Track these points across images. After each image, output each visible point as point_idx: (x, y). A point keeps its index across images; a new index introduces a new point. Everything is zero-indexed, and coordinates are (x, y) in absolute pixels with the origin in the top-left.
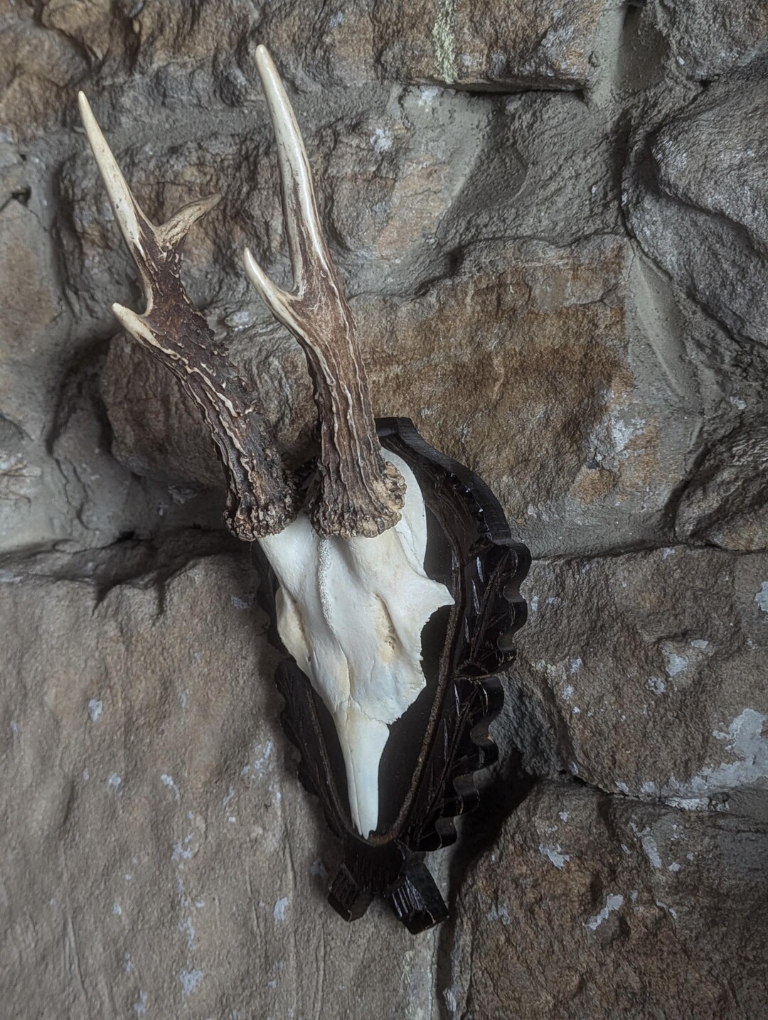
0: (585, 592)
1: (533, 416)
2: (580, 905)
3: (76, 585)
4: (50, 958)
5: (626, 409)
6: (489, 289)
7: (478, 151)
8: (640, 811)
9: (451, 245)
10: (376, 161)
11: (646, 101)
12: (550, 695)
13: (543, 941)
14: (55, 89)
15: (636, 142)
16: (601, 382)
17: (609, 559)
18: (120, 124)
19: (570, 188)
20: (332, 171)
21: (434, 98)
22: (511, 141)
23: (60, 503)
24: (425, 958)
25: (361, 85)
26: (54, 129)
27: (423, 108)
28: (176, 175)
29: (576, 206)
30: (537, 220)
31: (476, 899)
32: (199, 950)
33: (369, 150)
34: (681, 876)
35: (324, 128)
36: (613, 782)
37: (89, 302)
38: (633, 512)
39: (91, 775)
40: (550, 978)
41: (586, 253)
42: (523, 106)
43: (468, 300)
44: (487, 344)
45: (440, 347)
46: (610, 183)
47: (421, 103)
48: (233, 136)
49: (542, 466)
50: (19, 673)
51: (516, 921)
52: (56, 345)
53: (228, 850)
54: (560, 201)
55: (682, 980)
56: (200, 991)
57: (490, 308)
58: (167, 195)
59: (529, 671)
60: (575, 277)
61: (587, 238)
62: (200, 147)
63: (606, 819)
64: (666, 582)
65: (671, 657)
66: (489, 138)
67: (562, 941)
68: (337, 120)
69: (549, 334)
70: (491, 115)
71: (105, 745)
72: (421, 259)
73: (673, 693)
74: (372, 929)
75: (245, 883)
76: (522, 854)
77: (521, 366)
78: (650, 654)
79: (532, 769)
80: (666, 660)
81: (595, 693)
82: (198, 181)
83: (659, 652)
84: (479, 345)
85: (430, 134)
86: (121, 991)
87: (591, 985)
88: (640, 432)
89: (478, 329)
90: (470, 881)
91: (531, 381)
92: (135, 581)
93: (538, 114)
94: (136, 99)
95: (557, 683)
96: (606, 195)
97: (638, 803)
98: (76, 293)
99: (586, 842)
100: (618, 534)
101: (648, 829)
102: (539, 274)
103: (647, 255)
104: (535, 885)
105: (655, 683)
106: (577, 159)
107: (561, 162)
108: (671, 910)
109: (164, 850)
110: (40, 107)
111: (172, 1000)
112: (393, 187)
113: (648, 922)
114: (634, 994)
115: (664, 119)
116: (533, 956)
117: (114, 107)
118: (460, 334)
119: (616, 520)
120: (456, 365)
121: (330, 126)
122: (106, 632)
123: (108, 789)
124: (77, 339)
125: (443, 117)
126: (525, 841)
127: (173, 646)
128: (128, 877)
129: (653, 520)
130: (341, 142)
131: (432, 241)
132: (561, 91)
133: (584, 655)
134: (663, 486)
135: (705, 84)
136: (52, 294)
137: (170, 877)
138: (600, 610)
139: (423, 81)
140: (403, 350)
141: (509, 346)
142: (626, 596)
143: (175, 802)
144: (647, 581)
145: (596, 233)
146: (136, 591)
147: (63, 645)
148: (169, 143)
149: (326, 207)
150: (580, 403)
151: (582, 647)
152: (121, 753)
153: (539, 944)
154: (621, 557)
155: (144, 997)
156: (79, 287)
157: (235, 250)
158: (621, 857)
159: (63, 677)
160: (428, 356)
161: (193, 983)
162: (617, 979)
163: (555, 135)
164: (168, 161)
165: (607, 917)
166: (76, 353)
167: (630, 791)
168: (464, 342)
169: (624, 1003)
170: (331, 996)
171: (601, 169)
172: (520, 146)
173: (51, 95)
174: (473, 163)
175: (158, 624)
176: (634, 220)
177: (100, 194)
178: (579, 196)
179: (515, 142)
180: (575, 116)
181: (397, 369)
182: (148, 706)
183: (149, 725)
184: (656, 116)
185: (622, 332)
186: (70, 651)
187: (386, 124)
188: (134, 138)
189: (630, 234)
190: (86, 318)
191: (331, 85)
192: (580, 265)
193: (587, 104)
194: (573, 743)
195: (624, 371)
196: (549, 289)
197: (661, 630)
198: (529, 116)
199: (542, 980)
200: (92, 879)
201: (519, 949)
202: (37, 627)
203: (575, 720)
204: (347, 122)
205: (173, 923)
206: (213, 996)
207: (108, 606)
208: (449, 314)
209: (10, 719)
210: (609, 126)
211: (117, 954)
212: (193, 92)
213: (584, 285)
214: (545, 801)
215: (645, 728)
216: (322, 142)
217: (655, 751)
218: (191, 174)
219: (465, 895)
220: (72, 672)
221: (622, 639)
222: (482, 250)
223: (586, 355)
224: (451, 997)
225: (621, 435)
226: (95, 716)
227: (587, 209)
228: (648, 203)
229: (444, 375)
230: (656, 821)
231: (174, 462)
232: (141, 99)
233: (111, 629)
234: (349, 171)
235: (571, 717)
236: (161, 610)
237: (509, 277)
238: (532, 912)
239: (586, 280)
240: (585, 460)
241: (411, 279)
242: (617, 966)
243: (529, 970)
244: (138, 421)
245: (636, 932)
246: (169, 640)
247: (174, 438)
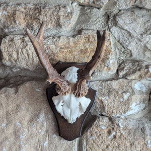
0: (107, 86)
2: (107, 134)
6: (87, 37)
8: (118, 119)
9: (77, 29)
10: (68, 13)
11: (110, 11)
12: (102, 102)
16: (108, 54)
17: (111, 81)
19: (98, 23)
20: (59, 14)
21: (76, 4)
22: (86, 14)
24: (76, 147)
28: (19, 9)
29: (100, 26)
30: (93, 27)
31: (87, 136)
33: (66, 11)
34: (123, 128)
35: (57, 6)
36: (111, 115)
38: (111, 74)
40: (102, 147)
42: (88, 8)
43: (83, 39)
44: (87, 46)
45: (78, 46)
46: (106, 23)
47: (74, 5)
48: (33, 4)
51: (96, 139)
53: (33, 135)
54: (97, 25)
55: (125, 143)
57: (87, 41)
58: (17, 13)
59: (98, 99)
62: (25, 5)
64: (120, 84)
65: (124, 95)
67: (104, 140)
68: (59, 5)
72: (72, 31)
73: (124, 101)
75: (37, 140)
76: (97, 128)
79: (93, 114)
81: (110, 102)
83: (122, 95)
84: (85, 46)
87: (109, 147)
89: (85, 44)
90: (86, 134)
93: (91, 10)
95: (104, 101)
96: (105, 25)
99: (108, 125)
100: (108, 77)
101: (119, 121)
103: (113, 35)
104: (99, 133)
105: (121, 99)
106: (99, 18)
107: (97, 18)
108: (123, 133)
112: (71, 18)
113: (119, 135)
114: (117, 147)
116: (99, 144)
118: (82, 44)
119: (108, 75)
120: (81, 49)
123: (2, 127)
126: (97, 126)
128: (7, 143)
130: (61, 9)
131: (73, 28)
132: (95, 7)
134: (115, 70)
135: (120, 10)
137: (19, 142)
138: (110, 89)
140: (71, 46)
141: (91, 47)
142: (114, 87)
143: (20, 128)
144: (117, 84)
148: (16, 3)
149: (57, 20)
151: (108, 95)
152: (5, 119)
153: (100, 142)
158: (114, 126)
162: (114, 145)
163: (95, 14)
164: (17, 6)
165: (112, 136)
167: (114, 116)
168: (82, 46)
171: (103, 21)
172: (88, 15)
174: (78, 16)
175: (16, 94)
176: (111, 29)
178: (100, 24)
180: (98, 12)
181: (69, 49)
183: (14, 114)
184: (113, 14)
185: (111, 46)
187: (69, 7)
189: (110, 31)
193: (100, 10)
197: (121, 92)
198: (89, 10)
199: (100, 147)
201: (96, 143)
204: (62, 6)
208: (79, 41)
214: (101, 119)
215: (118, 106)
216: (56, 8)
218: (23, 10)
219: (84, 136)
221: (115, 93)
225: (111, 62)
227: (102, 26)
228: (114, 27)
234: (62, 14)
235: (106, 106)
236: (17, 91)
237: (91, 36)
238: (99, 137)
240: (106, 66)
241: (70, 34)
242: (114, 143)
243: (98, 146)
244: (10, 56)
245: (117, 137)
246: (19, 97)
247: (20, 59)
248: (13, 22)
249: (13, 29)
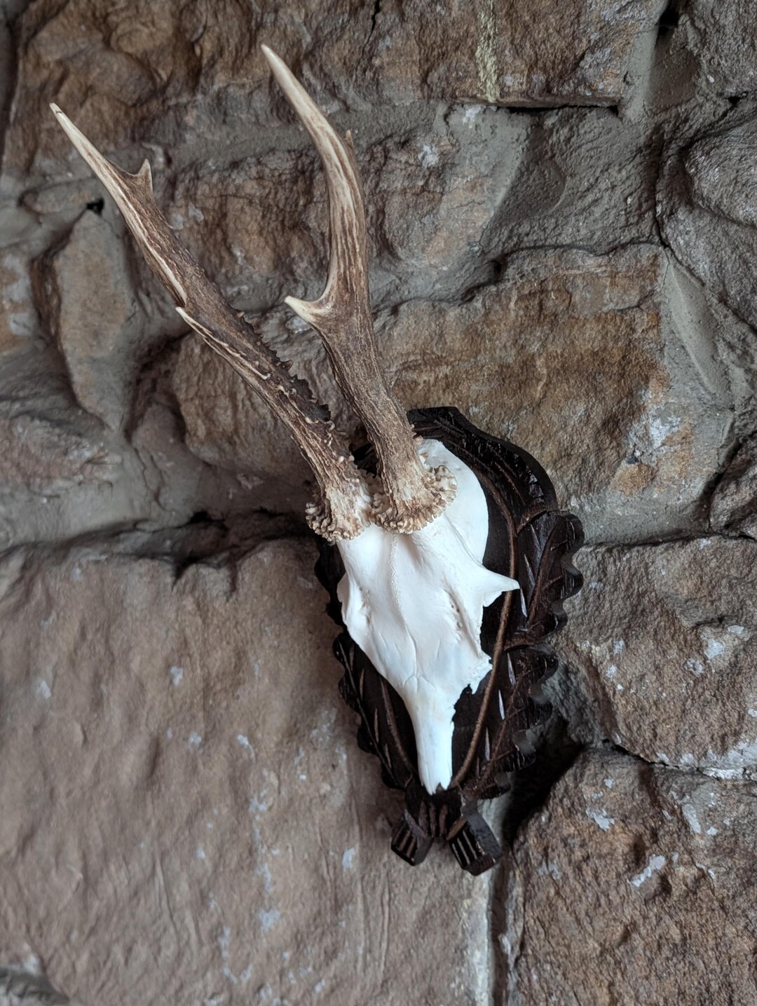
0: (626, 578)
1: (574, 413)
2: (625, 863)
3: (156, 563)
4: (141, 894)
5: (663, 408)
6: (532, 295)
7: (517, 163)
8: (681, 780)
9: (495, 253)
10: (424, 176)
11: (678, 116)
12: (595, 673)
13: (590, 895)
14: (123, 108)
15: (669, 157)
16: (639, 383)
17: (648, 548)
18: (185, 141)
19: (606, 198)
20: (383, 185)
21: (477, 115)
22: (550, 154)
23: (139, 486)
24: (481, 905)
25: (408, 104)
26: (124, 145)
27: (467, 125)
28: (238, 188)
29: (612, 217)
30: (575, 229)
31: (527, 854)
32: (275, 892)
33: (417, 166)
34: (719, 839)
35: (375, 144)
36: (654, 752)
37: (160, 303)
38: (669, 503)
39: (174, 733)
40: (597, 928)
41: (624, 261)
42: (560, 120)
43: (512, 305)
44: (530, 346)
45: (486, 349)
46: (645, 195)
47: (465, 120)
48: (289, 151)
49: (583, 460)
50: (107, 641)
51: (565, 877)
52: (131, 342)
53: (300, 805)
54: (597, 211)
55: (720, 934)
56: (277, 927)
57: (533, 313)
58: (230, 207)
59: (575, 650)
60: (613, 284)
61: (624, 246)
62: (259, 163)
63: (648, 786)
64: (702, 570)
65: (709, 642)
66: (528, 150)
67: (608, 895)
68: (387, 137)
69: (589, 338)
70: (529, 129)
71: (185, 708)
72: (467, 266)
73: (711, 674)
74: (432, 879)
75: (315, 834)
76: (570, 817)
77: (563, 367)
78: (689, 638)
79: (577, 736)
80: (704, 644)
81: (637, 672)
82: (258, 194)
83: (698, 638)
84: (523, 347)
85: (474, 149)
86: (206, 926)
87: (635, 936)
88: (675, 430)
89: (521, 332)
90: (521, 839)
91: (572, 381)
92: (209, 560)
93: (575, 129)
94: (199, 118)
95: (601, 663)
96: (640, 206)
97: (677, 772)
98: (148, 295)
99: (629, 807)
100: (655, 523)
101: (688, 797)
102: (579, 281)
103: (680, 263)
104: (583, 845)
105: (694, 664)
106: (613, 171)
107: (597, 174)
108: (710, 871)
109: (241, 803)
110: (111, 125)
111: (252, 936)
112: (440, 200)
113: (689, 881)
114: (675, 945)
115: (696, 134)
116: (581, 908)
117: (178, 125)
118: (505, 337)
119: (653, 510)
120: (501, 366)
121: (380, 143)
122: (185, 607)
123: (190, 747)
124: (151, 337)
125: (485, 133)
126: (573, 804)
127: (245, 620)
128: (210, 826)
129: (689, 510)
130: (391, 158)
131: (476, 248)
132: (596, 106)
133: (626, 637)
134: (698, 479)
135: (734, 100)
136: (126, 295)
137: (247, 826)
138: (641, 595)
139: (467, 100)
140: (451, 351)
141: (551, 348)
142: (666, 583)
143: (250, 760)
144: (685, 569)
145: (632, 242)
146: (211, 570)
147: (145, 617)
148: (229, 158)
149: (378, 219)
150: (618, 403)
151: (624, 630)
152: (201, 715)
153: (587, 898)
154: (660, 547)
155: (227, 932)
156: (150, 289)
157: (294, 259)
158: (662, 821)
159: (147, 646)
160: (475, 358)
161: (271, 921)
162: (659, 931)
163: (592, 149)
164: (230, 175)
165: (649, 875)
166: (150, 351)
167: (670, 761)
168: (508, 344)
169: (666, 952)
170: (396, 937)
171: (635, 181)
172: (558, 159)
173: (121, 114)
174: (513, 175)
175: (231, 600)
176: (668, 231)
177: (168, 206)
178: (615, 206)
179: (553, 156)
180: (610, 130)
181: (445, 370)
182: (224, 674)
183: (225, 690)
184: (688, 131)
185: (658, 335)
186: (153, 623)
187: (433, 141)
188: (197, 153)
189: (665, 244)
190: (157, 316)
191: (381, 104)
192: (618, 273)
193: (621, 119)
194: (617, 717)
195: (661, 373)
196: (588, 296)
197: (699, 616)
198: (566, 130)
199: (590, 929)
200: (177, 826)
201: (568, 901)
202: (122, 601)
203: (618, 696)
204: (397, 139)
205: (252, 866)
206: (289, 933)
207: (186, 583)
208: (494, 318)
209: (100, 682)
210: (642, 140)
211: (201, 892)
212: (252, 111)
213: (621, 291)
214: (591, 769)
215: (684, 705)
216: (373, 158)
217: (693, 727)
218: (251, 188)
219: (518, 850)
220: (155, 641)
221: (663, 623)
222: (524, 258)
223: (624, 357)
224: (506, 942)
225: (658, 432)
226: (177, 681)
227: (623, 219)
229: (489, 375)
230: (695, 790)
231: (242, 454)
232: (204, 117)
233: (189, 604)
234: (399, 185)
235: (614, 693)
236: (234, 587)
237: (551, 284)
238: (580, 869)
239: (623, 287)
240: (625, 456)
241: (457, 285)
242: (659, 919)
243: (578, 920)
244: (208, 416)
245: (677, 890)
246: (241, 615)
247: (242, 431)
248: (224, 254)
249: (233, 286)
